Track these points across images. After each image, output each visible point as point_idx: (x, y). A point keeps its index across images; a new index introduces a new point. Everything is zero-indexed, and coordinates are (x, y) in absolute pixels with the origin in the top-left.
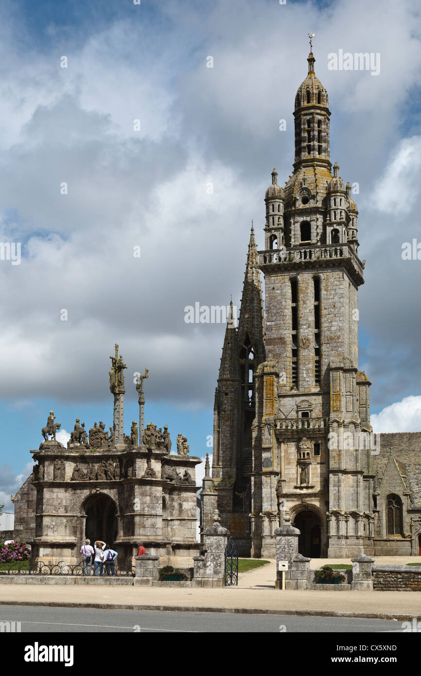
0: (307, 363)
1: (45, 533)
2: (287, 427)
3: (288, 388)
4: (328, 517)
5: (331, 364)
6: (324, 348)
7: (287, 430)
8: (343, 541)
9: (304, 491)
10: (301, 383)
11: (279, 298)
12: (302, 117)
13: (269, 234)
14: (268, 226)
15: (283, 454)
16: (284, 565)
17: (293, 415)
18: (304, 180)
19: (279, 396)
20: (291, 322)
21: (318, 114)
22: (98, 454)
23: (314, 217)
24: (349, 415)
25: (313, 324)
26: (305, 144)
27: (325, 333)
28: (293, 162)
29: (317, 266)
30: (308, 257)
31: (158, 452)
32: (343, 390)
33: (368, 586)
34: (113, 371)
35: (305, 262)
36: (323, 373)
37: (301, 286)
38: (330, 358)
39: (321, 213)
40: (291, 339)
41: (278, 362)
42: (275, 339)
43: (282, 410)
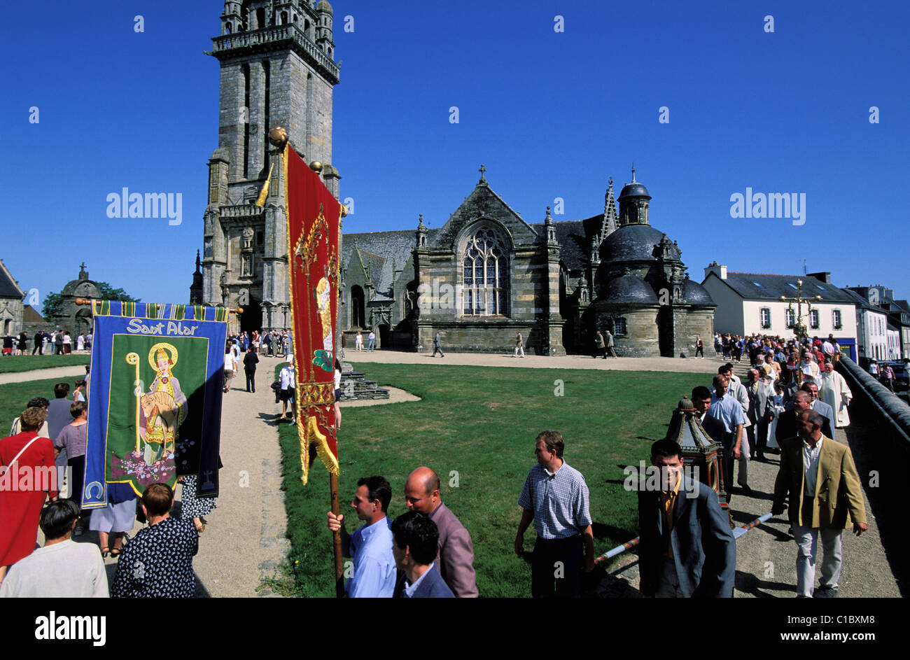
0: (255, 149)
4: (261, 308)
7: (231, 218)
9: (247, 282)
10: (250, 170)
11: (232, 85)
15: (229, 244)
17: (240, 202)
19: (229, 185)
25: (263, 110)
27: (273, 118)
29: (266, 50)
35: (258, 45)
37: (252, 72)
40: (243, 127)
42: (227, 127)
43: (231, 198)
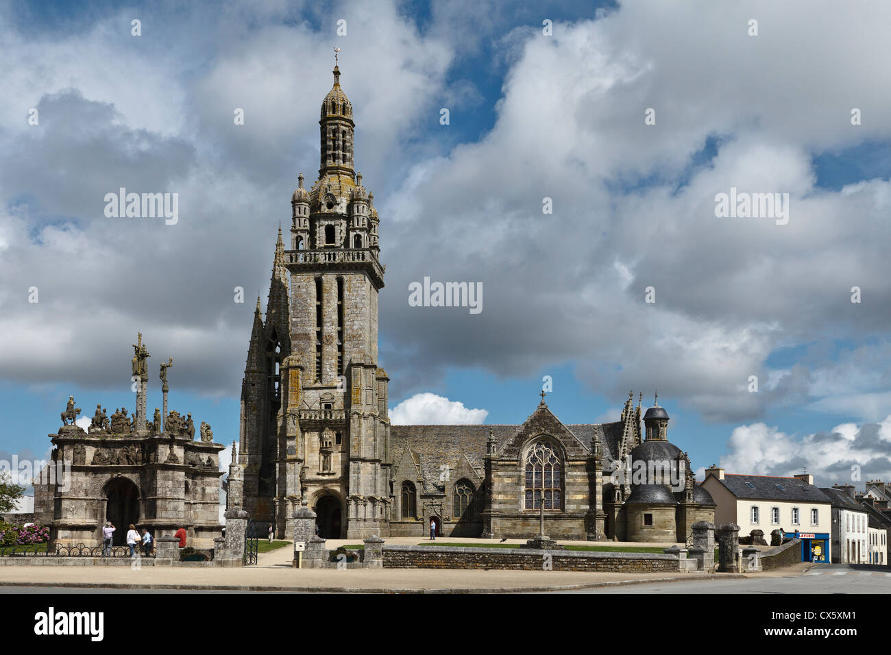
0: (330, 358)
1: (64, 516)
2: (311, 417)
3: (312, 381)
4: (348, 501)
5: (353, 360)
6: (346, 345)
7: (310, 420)
8: (362, 524)
9: (326, 477)
10: (324, 376)
11: (305, 296)
12: (328, 126)
13: (295, 235)
14: (295, 227)
15: (306, 443)
16: (301, 546)
17: (317, 406)
18: (329, 186)
19: (304, 389)
20: (315, 319)
21: (342, 125)
22: (119, 439)
23: (338, 222)
24: (369, 408)
25: (336, 322)
26: (330, 152)
27: (348, 331)
28: (319, 168)
29: (341, 268)
30: (332, 259)
31: (181, 438)
32: (364, 385)
33: (378, 564)
34: (136, 359)
35: (329, 264)
36: (345, 368)
37: (326, 286)
38: (352, 355)
39: (344, 218)
40: (315, 335)
41: (303, 357)
42: (300, 334)
43: (306, 401)
